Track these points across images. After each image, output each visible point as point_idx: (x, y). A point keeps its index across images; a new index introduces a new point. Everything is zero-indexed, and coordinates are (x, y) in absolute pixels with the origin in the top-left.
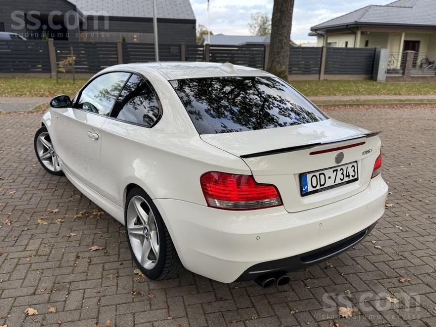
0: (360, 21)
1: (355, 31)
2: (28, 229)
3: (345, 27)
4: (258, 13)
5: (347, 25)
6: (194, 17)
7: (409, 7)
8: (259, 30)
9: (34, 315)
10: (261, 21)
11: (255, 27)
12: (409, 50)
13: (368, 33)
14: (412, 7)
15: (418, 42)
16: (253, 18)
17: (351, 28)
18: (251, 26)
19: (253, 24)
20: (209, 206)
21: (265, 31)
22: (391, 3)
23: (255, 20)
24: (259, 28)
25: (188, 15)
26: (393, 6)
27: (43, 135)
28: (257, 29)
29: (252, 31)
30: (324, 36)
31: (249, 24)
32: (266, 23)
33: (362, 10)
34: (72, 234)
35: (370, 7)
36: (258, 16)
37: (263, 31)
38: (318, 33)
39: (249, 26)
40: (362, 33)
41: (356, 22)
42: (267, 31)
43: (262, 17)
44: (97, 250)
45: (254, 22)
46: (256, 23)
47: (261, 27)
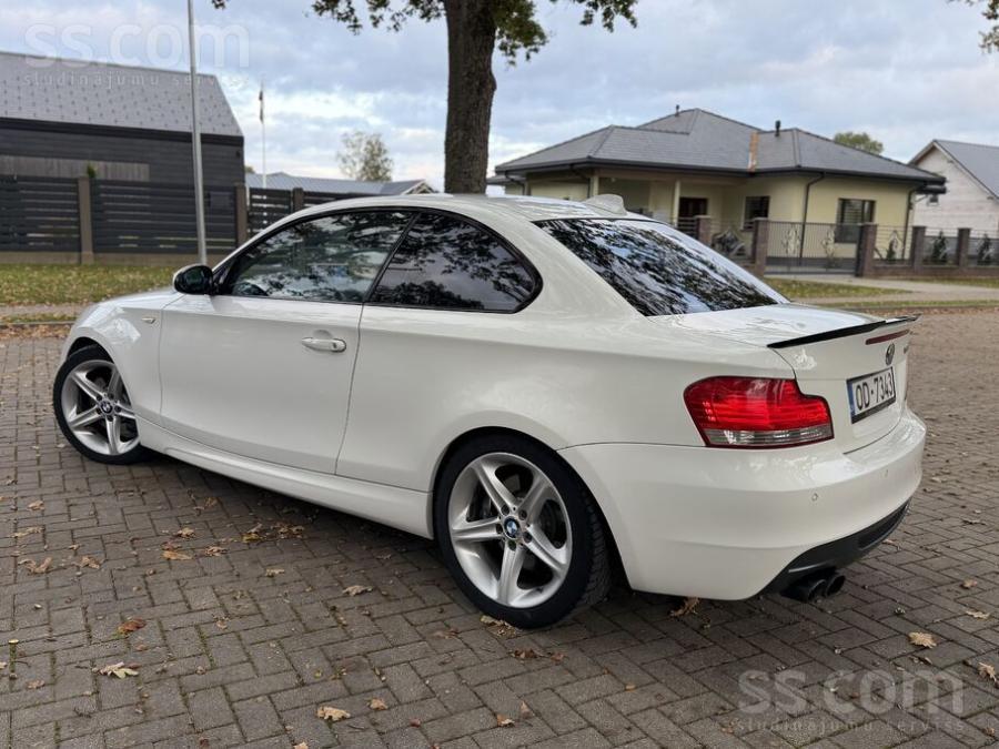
0: (597, 156)
1: (587, 176)
2: (154, 573)
3: (568, 167)
4: (359, 133)
5: (572, 165)
6: (238, 130)
7: (682, 133)
8: (364, 169)
9: (344, 718)
10: (366, 149)
11: (354, 164)
12: (698, 214)
13: (613, 180)
14: (688, 134)
15: (704, 201)
16: (346, 140)
17: (580, 169)
18: (344, 161)
19: (349, 157)
20: (708, 444)
21: (377, 172)
22: (647, 124)
23: (354, 146)
24: (362, 164)
25: (224, 125)
26: (653, 130)
27: (82, 370)
28: (359, 167)
29: (348, 171)
30: (523, 186)
31: (339, 155)
32: (378, 155)
33: (597, 136)
34: (277, 572)
35: (610, 129)
36: (360, 140)
37: (372, 173)
38: (512, 180)
39: (340, 161)
40: (601, 181)
41: (589, 157)
42: (380, 173)
43: (369, 143)
44: (363, 592)
45: (351, 152)
46: (357, 154)
47: (366, 163)
